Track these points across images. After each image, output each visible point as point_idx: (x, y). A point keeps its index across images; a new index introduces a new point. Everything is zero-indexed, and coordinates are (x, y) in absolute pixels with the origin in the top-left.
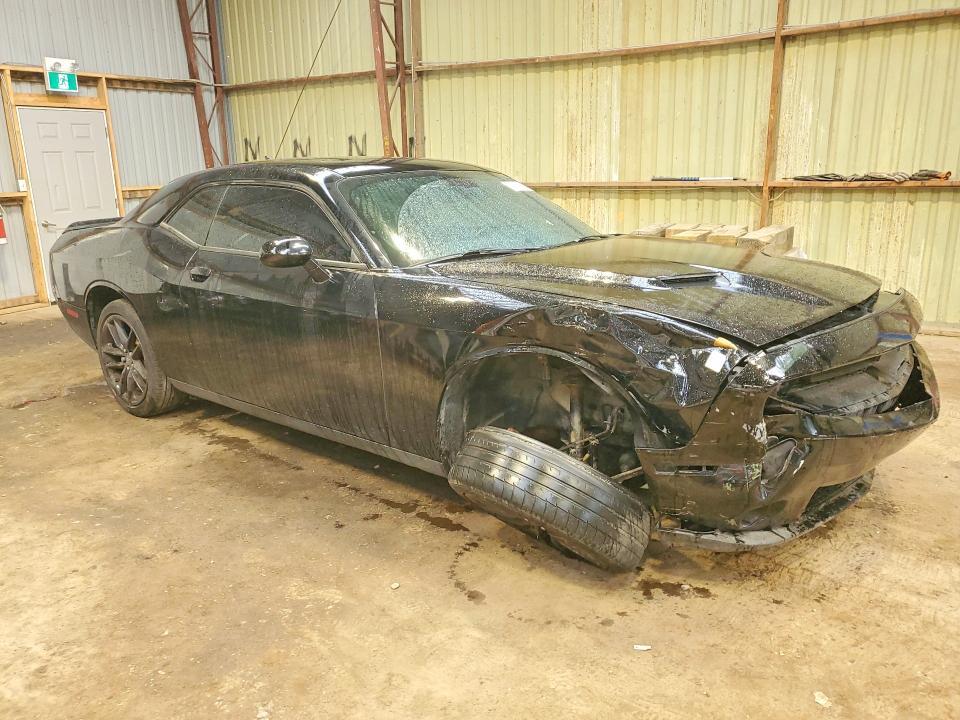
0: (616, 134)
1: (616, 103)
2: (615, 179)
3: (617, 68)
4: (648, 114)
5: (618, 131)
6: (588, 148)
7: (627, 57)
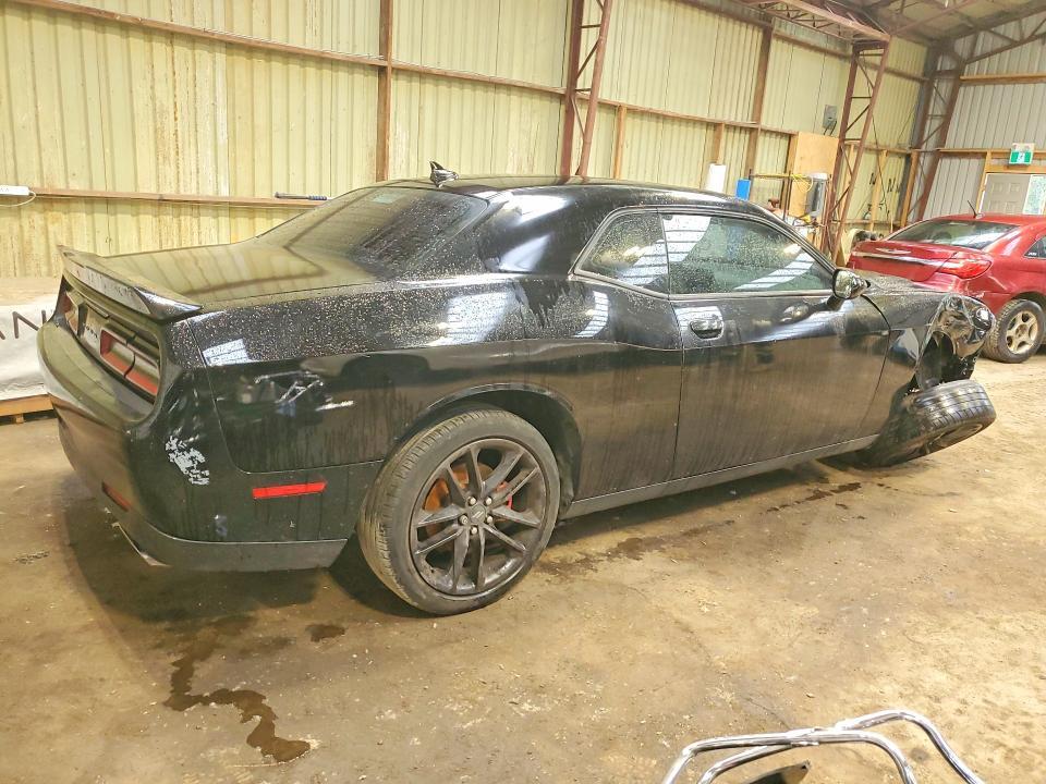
0: (222, 139)
1: (221, 101)
2: (224, 192)
3: (221, 57)
4: (261, 120)
5: (226, 135)
6: (186, 152)
7: (232, 46)
